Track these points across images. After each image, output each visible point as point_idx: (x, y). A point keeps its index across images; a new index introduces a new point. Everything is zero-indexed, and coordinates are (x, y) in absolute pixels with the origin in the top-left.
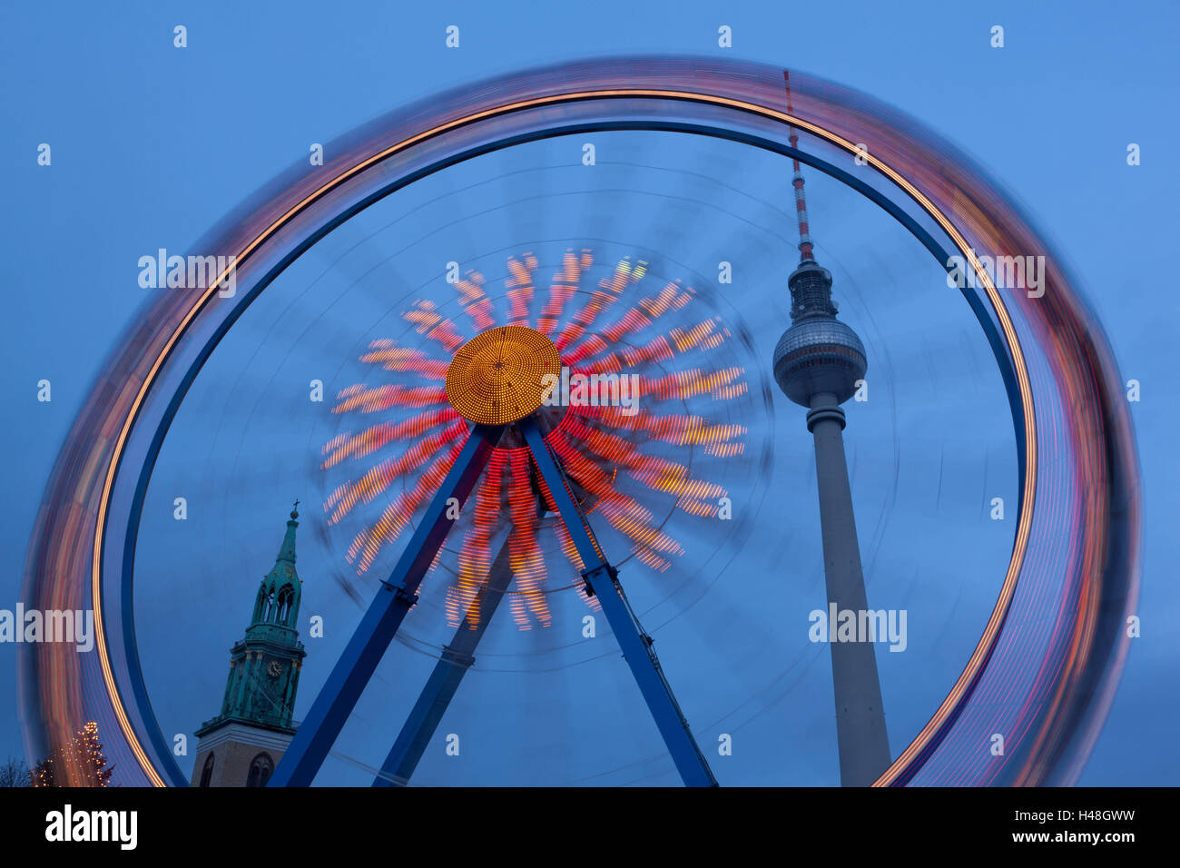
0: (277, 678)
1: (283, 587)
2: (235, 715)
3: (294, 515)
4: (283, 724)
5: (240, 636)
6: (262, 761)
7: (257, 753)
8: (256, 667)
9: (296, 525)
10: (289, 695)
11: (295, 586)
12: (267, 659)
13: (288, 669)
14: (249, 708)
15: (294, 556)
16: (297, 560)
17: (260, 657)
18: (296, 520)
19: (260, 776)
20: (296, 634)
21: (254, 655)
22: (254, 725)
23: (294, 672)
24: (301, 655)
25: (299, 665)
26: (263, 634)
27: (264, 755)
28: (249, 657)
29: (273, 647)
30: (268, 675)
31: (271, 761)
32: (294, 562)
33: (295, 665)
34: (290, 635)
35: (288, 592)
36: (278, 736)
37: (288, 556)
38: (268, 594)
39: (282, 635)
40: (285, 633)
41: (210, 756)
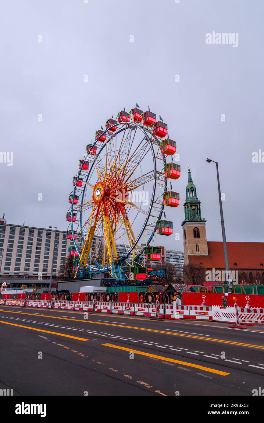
0: (195, 210)
1: (191, 188)
2: (187, 220)
3: (189, 170)
4: (199, 220)
5: (185, 202)
6: (196, 229)
7: (194, 227)
8: (189, 208)
9: (190, 172)
10: (199, 213)
11: (194, 187)
12: (191, 206)
13: (197, 207)
14: (190, 218)
16: (193, 181)
17: (189, 206)
18: (190, 171)
19: (196, 232)
20: (197, 198)
21: (188, 206)
22: (192, 221)
23: (198, 207)
24: (199, 203)
25: (200, 205)
26: (189, 201)
27: (196, 227)
28: (187, 206)
29: (191, 203)
30: (192, 209)
31: (198, 229)
32: (192, 182)
33: (198, 206)
34: (195, 199)
35: (192, 189)
36: (198, 223)
37: (190, 181)
38: (187, 191)
39: (193, 200)
40: (194, 199)
41: (185, 230)
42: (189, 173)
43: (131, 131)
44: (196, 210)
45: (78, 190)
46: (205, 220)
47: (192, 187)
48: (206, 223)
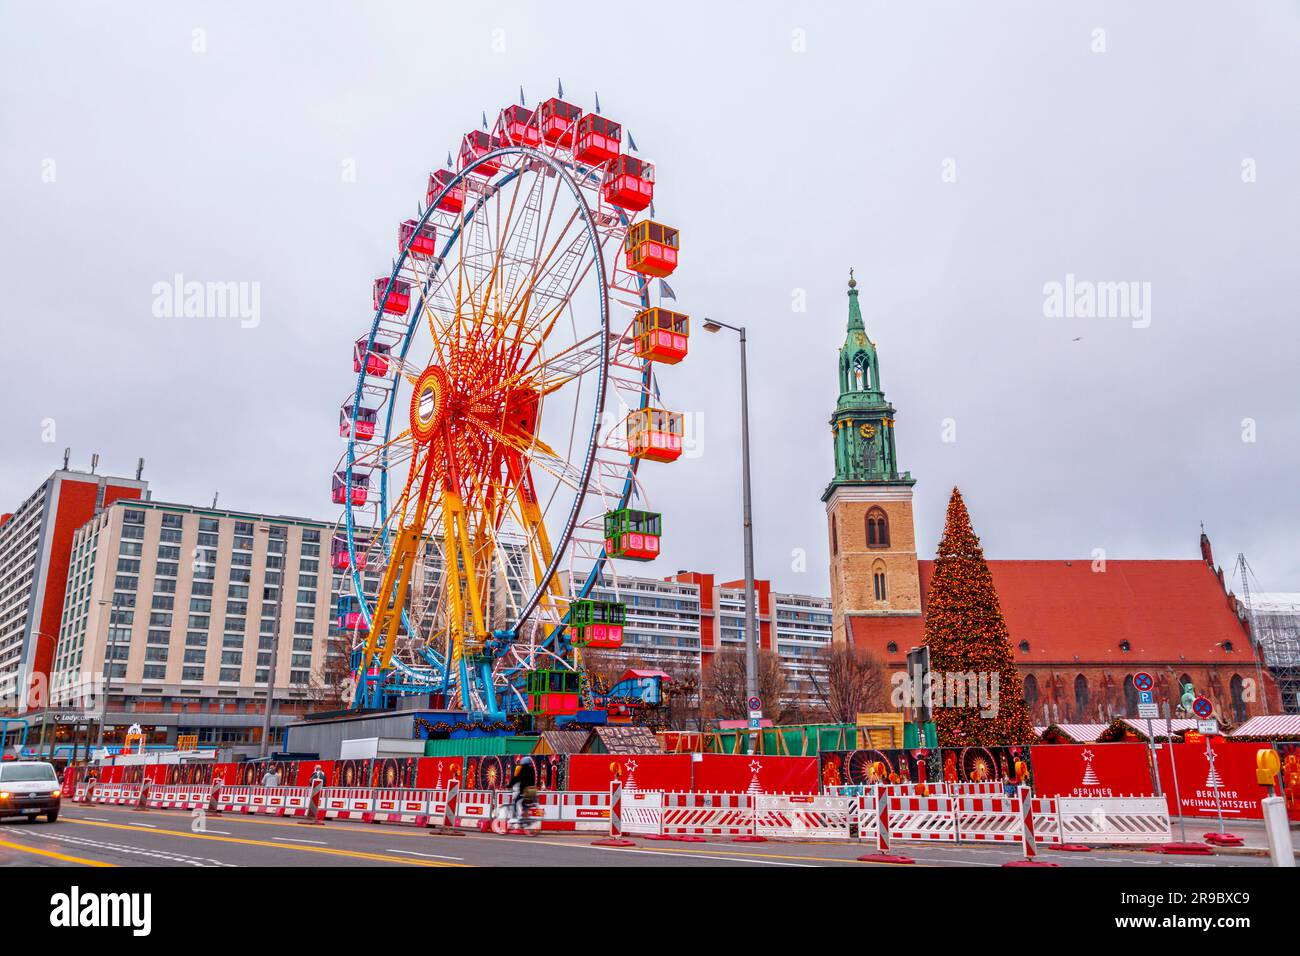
0: (872, 438)
1: (857, 355)
2: (841, 479)
3: (852, 284)
4: (886, 478)
5: (834, 408)
6: (876, 513)
7: (867, 509)
8: (850, 431)
9: (856, 293)
10: (887, 451)
11: (868, 350)
12: (857, 424)
13: (880, 428)
14: (852, 471)
15: (861, 323)
16: (866, 326)
17: (849, 424)
18: (855, 288)
19: (877, 527)
20: (881, 395)
21: (845, 423)
22: (859, 485)
23: (886, 429)
24: (890, 412)
25: (890, 422)
26: (851, 403)
27: (876, 508)
28: (841, 426)
29: (859, 412)
30: (862, 437)
31: (883, 511)
32: (863, 329)
33: (885, 423)
34: (874, 398)
35: (862, 358)
36: (884, 489)
37: (856, 325)
38: (845, 366)
39: (866, 400)
40: (869, 397)
41: (834, 517)
42: (853, 294)
43: (540, 179)
44: (878, 440)
45: (372, 389)
46: (912, 477)
47: (861, 352)
48: (913, 489)
